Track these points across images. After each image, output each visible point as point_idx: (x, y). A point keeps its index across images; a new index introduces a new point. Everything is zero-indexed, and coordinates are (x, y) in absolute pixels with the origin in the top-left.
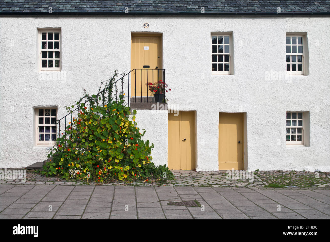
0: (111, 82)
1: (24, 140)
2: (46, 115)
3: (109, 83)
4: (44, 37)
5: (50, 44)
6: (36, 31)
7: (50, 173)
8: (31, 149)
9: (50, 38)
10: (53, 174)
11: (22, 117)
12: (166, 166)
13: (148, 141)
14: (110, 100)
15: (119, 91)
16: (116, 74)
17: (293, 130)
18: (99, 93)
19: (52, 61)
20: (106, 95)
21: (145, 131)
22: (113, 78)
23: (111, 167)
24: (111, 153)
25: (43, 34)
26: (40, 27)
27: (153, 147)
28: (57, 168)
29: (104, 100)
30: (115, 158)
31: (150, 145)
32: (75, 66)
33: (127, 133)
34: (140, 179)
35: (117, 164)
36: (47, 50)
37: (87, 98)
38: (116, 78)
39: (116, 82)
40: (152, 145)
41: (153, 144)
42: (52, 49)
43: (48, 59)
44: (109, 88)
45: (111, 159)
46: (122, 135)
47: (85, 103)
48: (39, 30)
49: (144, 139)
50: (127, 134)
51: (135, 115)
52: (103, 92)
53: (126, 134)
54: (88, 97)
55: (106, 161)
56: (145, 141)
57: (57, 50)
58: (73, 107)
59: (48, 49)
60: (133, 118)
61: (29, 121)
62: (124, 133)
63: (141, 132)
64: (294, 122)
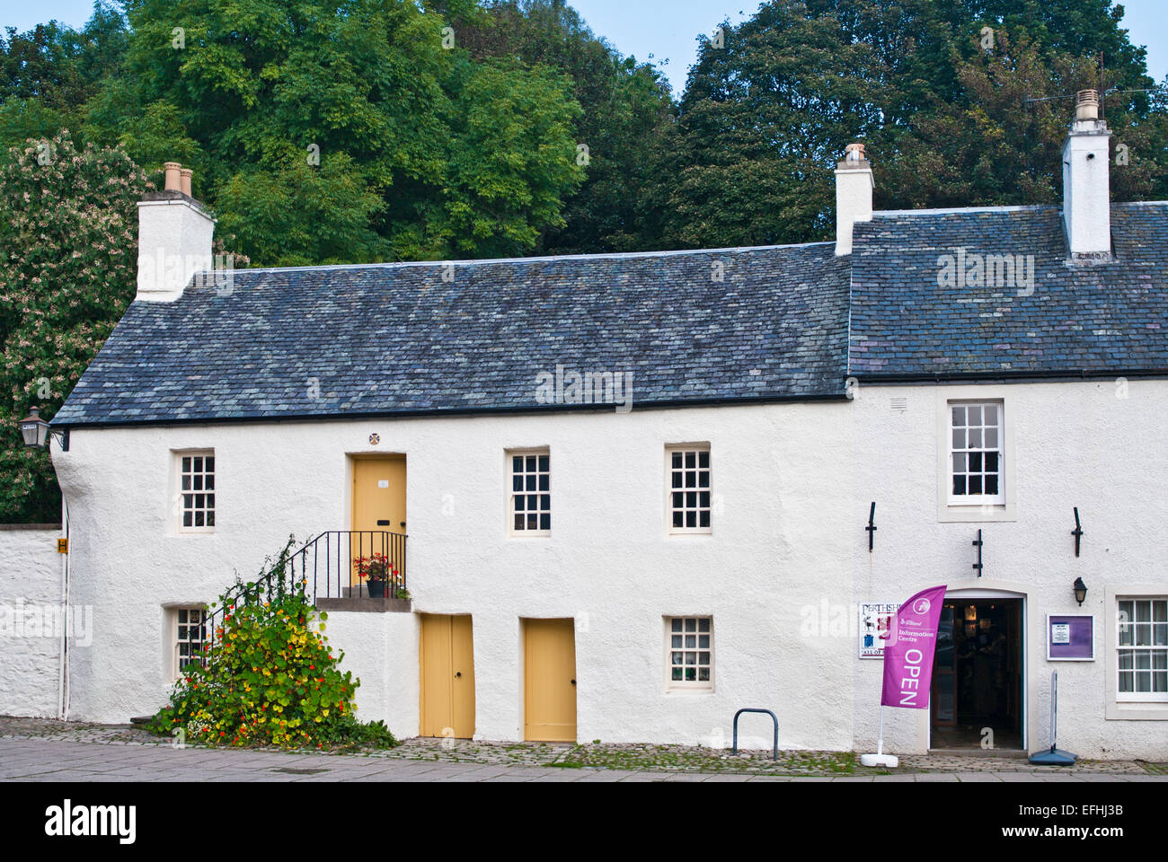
0: (282, 557)
1: (146, 670)
2: (192, 622)
3: (278, 560)
4: (186, 467)
5: (198, 479)
6: (168, 455)
7: (160, 729)
8: (159, 687)
9: (198, 468)
10: (165, 730)
11: (142, 624)
12: (384, 725)
13: (349, 673)
14: (281, 591)
15: (299, 573)
16: (291, 542)
17: (690, 657)
18: (261, 580)
19: (202, 513)
20: (275, 582)
21: (343, 654)
22: (286, 549)
23: (263, 720)
24: (270, 694)
25: (184, 459)
26: (175, 448)
27: (359, 685)
28: (174, 720)
29: (270, 592)
30: (276, 702)
31: (353, 681)
32: (239, 523)
33: (304, 656)
34: (315, 744)
35: (278, 715)
36: (192, 491)
37: (239, 588)
38: (293, 551)
39: (292, 558)
40: (356, 681)
41: (357, 679)
42: (201, 489)
43: (194, 510)
44: (279, 571)
45: (266, 705)
46: (295, 660)
47: (236, 599)
48: (175, 452)
49: (342, 668)
50: (304, 659)
51: (325, 623)
52: (268, 577)
53: (301, 658)
54: (242, 587)
55: (259, 709)
56: (343, 672)
57: (210, 492)
58: (214, 605)
59: (195, 489)
60: (322, 627)
61: (154, 633)
62: (297, 656)
63: (335, 655)
64: (691, 638)
